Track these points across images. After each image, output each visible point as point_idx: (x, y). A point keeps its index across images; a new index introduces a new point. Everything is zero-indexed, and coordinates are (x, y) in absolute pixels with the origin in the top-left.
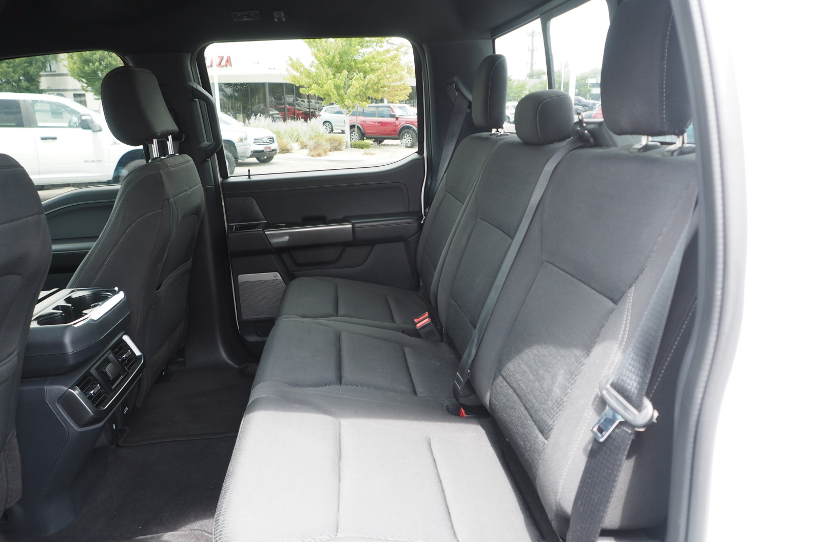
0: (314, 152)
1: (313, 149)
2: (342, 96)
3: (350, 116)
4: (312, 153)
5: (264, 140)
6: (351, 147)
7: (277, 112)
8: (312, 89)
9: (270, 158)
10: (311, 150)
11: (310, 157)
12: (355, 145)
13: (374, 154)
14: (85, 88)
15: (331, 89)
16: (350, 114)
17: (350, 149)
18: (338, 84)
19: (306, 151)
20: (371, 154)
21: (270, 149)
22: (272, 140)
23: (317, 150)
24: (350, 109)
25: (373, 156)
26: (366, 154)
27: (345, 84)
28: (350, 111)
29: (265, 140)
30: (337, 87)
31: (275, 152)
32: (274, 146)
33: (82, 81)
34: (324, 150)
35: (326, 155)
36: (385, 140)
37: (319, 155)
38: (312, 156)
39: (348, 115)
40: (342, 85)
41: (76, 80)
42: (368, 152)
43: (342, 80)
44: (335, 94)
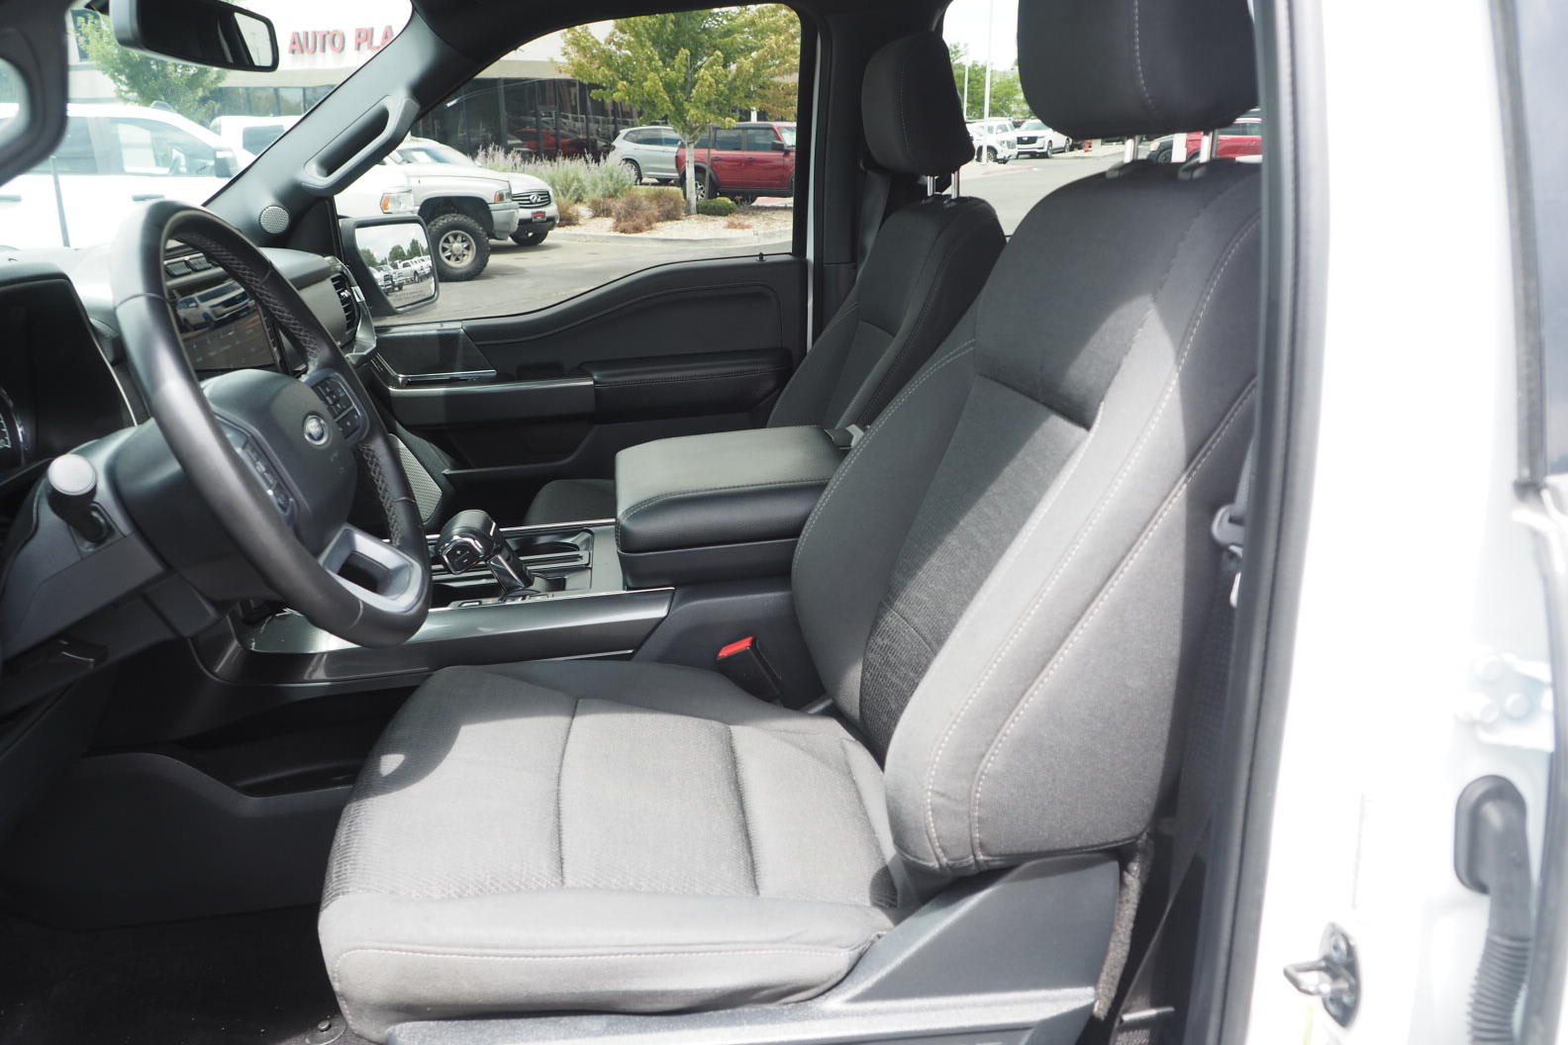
0: (626, 223)
1: (625, 217)
2: (682, 104)
3: (696, 147)
4: (623, 225)
5: (531, 198)
6: (698, 213)
7: (519, 141)
8: (618, 90)
9: (540, 236)
10: (619, 220)
11: (617, 234)
12: (706, 207)
13: (748, 227)
14: (123, 94)
15: (657, 91)
16: (696, 143)
17: (696, 216)
18: (672, 79)
19: (609, 222)
20: (743, 227)
21: (544, 217)
22: (545, 198)
23: (632, 220)
24: (697, 132)
25: (747, 230)
26: (731, 226)
27: (686, 80)
28: (695, 138)
29: (533, 197)
30: (669, 87)
31: (551, 223)
32: (551, 210)
33: (120, 81)
34: (647, 219)
35: (652, 229)
36: (759, 198)
37: (637, 230)
38: (623, 231)
39: (692, 146)
40: (681, 81)
41: (107, 76)
42: (736, 223)
43: (680, 71)
44: (666, 101)
